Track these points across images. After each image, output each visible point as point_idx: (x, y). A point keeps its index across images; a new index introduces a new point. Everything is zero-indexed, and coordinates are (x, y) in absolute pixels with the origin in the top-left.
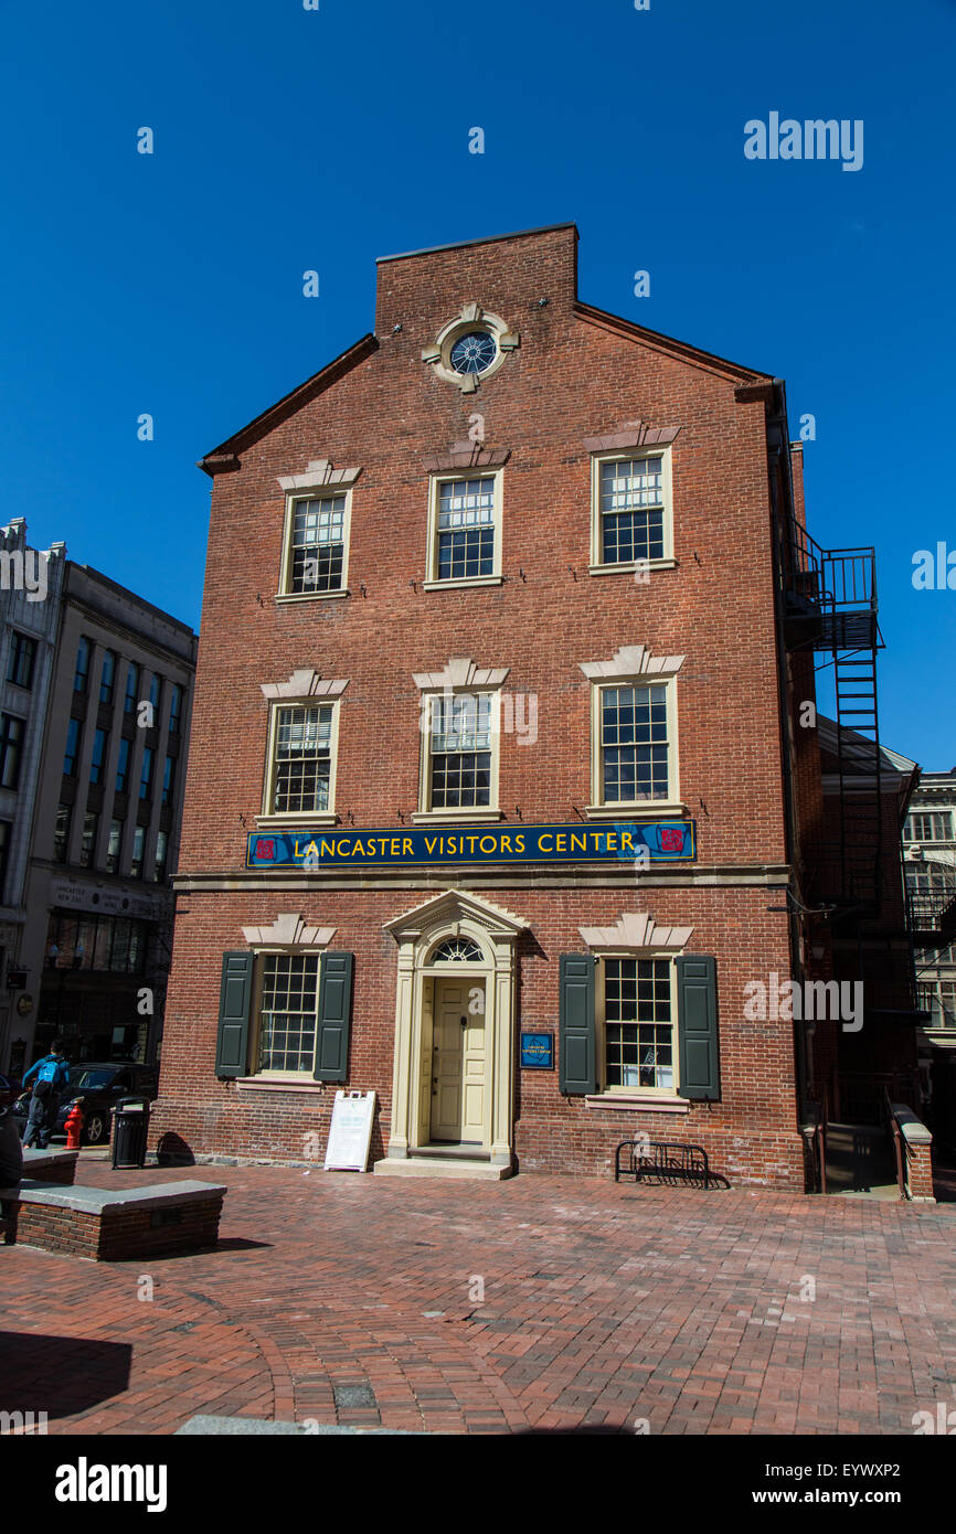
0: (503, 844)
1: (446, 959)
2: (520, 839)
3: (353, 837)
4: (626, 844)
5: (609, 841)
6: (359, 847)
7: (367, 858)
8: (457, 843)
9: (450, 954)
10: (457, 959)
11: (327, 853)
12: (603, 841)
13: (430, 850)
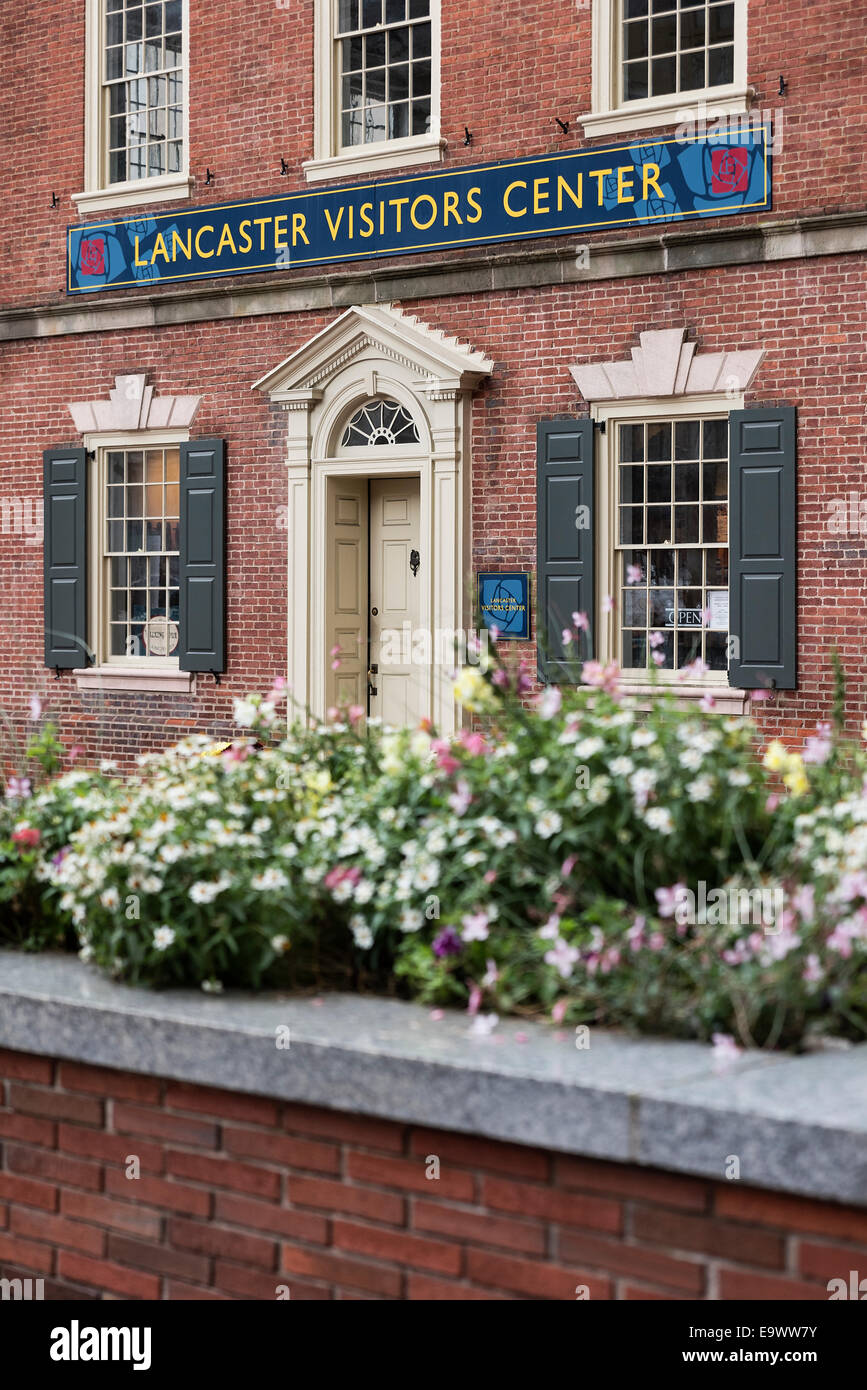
0: (447, 208)
1: (364, 442)
2: (475, 196)
4: (650, 186)
5: (622, 185)
6: (226, 240)
7: (241, 259)
9: (369, 432)
10: (382, 441)
11: (181, 254)
12: (610, 182)
13: (334, 233)
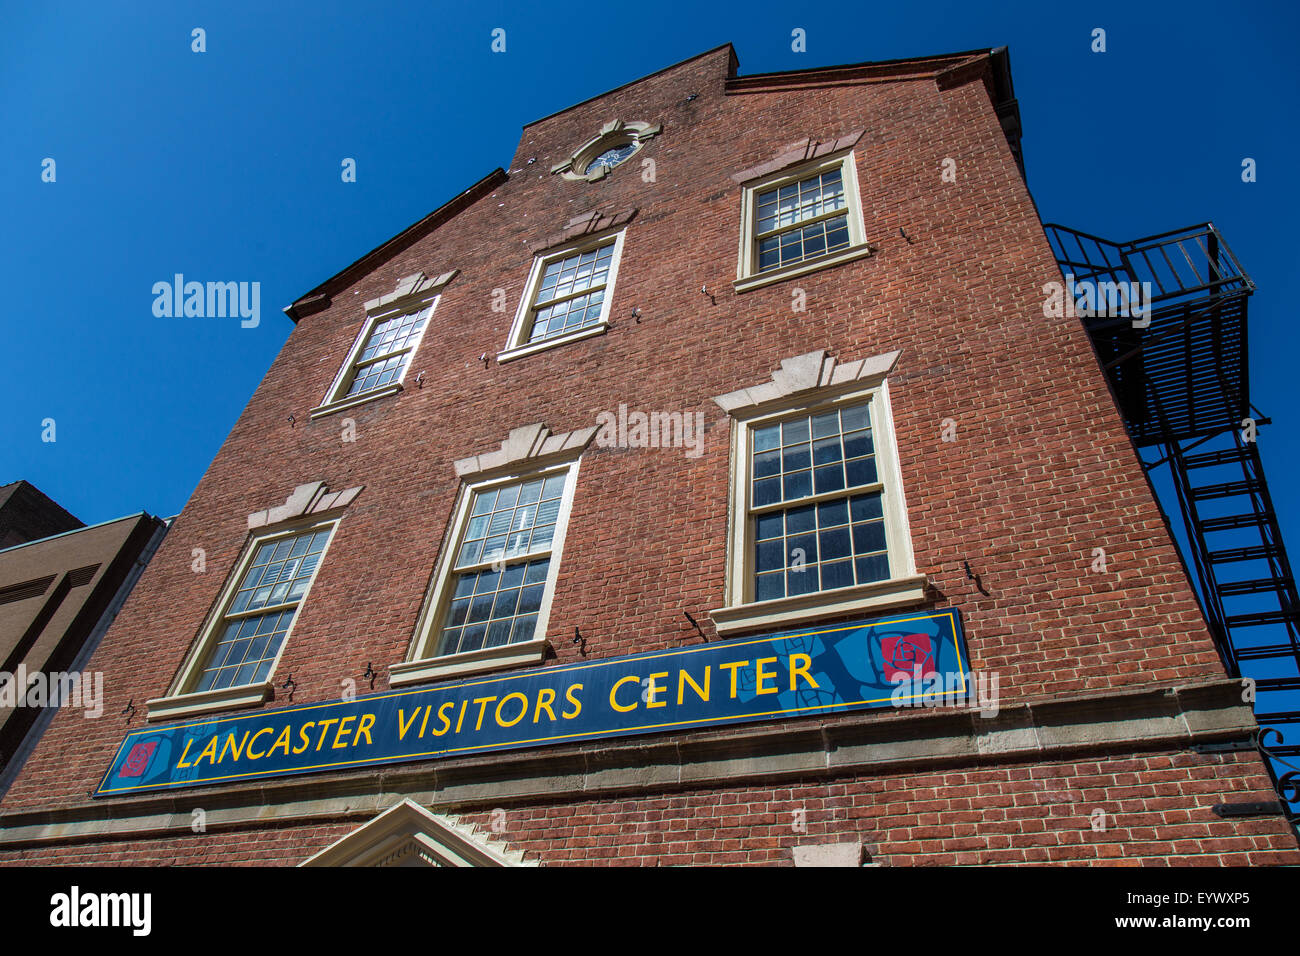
0: (540, 704)
2: (575, 693)
3: (278, 723)
5: (761, 676)
6: (284, 742)
7: (293, 760)
8: (452, 714)
11: (229, 755)
13: (403, 732)
